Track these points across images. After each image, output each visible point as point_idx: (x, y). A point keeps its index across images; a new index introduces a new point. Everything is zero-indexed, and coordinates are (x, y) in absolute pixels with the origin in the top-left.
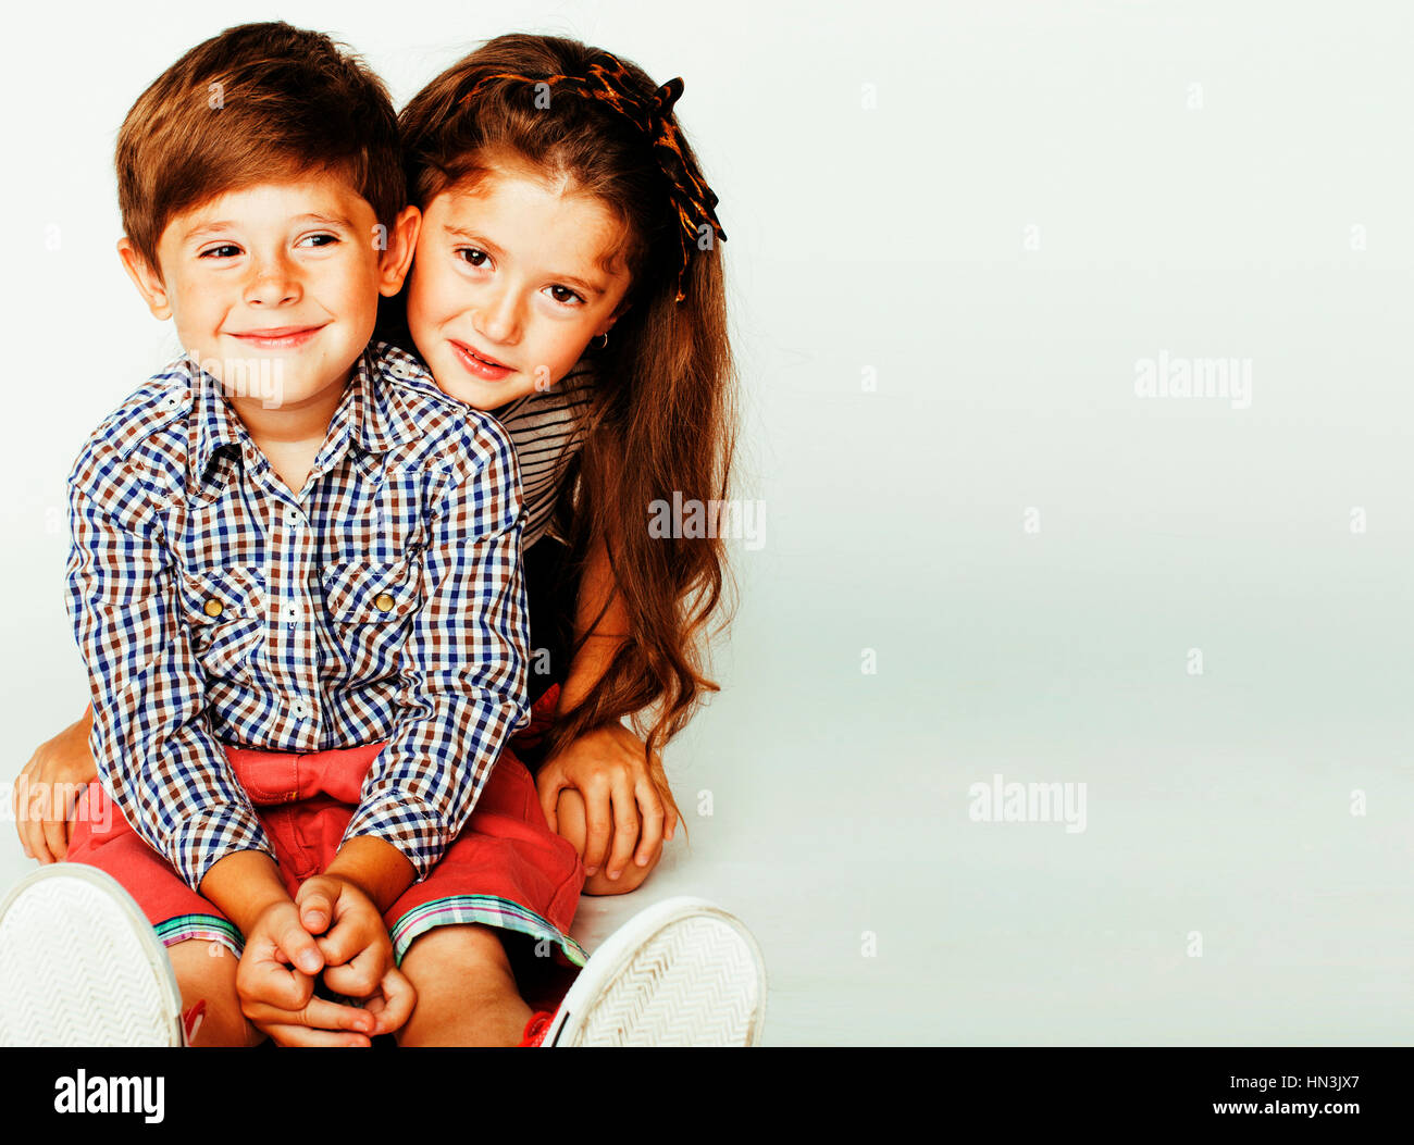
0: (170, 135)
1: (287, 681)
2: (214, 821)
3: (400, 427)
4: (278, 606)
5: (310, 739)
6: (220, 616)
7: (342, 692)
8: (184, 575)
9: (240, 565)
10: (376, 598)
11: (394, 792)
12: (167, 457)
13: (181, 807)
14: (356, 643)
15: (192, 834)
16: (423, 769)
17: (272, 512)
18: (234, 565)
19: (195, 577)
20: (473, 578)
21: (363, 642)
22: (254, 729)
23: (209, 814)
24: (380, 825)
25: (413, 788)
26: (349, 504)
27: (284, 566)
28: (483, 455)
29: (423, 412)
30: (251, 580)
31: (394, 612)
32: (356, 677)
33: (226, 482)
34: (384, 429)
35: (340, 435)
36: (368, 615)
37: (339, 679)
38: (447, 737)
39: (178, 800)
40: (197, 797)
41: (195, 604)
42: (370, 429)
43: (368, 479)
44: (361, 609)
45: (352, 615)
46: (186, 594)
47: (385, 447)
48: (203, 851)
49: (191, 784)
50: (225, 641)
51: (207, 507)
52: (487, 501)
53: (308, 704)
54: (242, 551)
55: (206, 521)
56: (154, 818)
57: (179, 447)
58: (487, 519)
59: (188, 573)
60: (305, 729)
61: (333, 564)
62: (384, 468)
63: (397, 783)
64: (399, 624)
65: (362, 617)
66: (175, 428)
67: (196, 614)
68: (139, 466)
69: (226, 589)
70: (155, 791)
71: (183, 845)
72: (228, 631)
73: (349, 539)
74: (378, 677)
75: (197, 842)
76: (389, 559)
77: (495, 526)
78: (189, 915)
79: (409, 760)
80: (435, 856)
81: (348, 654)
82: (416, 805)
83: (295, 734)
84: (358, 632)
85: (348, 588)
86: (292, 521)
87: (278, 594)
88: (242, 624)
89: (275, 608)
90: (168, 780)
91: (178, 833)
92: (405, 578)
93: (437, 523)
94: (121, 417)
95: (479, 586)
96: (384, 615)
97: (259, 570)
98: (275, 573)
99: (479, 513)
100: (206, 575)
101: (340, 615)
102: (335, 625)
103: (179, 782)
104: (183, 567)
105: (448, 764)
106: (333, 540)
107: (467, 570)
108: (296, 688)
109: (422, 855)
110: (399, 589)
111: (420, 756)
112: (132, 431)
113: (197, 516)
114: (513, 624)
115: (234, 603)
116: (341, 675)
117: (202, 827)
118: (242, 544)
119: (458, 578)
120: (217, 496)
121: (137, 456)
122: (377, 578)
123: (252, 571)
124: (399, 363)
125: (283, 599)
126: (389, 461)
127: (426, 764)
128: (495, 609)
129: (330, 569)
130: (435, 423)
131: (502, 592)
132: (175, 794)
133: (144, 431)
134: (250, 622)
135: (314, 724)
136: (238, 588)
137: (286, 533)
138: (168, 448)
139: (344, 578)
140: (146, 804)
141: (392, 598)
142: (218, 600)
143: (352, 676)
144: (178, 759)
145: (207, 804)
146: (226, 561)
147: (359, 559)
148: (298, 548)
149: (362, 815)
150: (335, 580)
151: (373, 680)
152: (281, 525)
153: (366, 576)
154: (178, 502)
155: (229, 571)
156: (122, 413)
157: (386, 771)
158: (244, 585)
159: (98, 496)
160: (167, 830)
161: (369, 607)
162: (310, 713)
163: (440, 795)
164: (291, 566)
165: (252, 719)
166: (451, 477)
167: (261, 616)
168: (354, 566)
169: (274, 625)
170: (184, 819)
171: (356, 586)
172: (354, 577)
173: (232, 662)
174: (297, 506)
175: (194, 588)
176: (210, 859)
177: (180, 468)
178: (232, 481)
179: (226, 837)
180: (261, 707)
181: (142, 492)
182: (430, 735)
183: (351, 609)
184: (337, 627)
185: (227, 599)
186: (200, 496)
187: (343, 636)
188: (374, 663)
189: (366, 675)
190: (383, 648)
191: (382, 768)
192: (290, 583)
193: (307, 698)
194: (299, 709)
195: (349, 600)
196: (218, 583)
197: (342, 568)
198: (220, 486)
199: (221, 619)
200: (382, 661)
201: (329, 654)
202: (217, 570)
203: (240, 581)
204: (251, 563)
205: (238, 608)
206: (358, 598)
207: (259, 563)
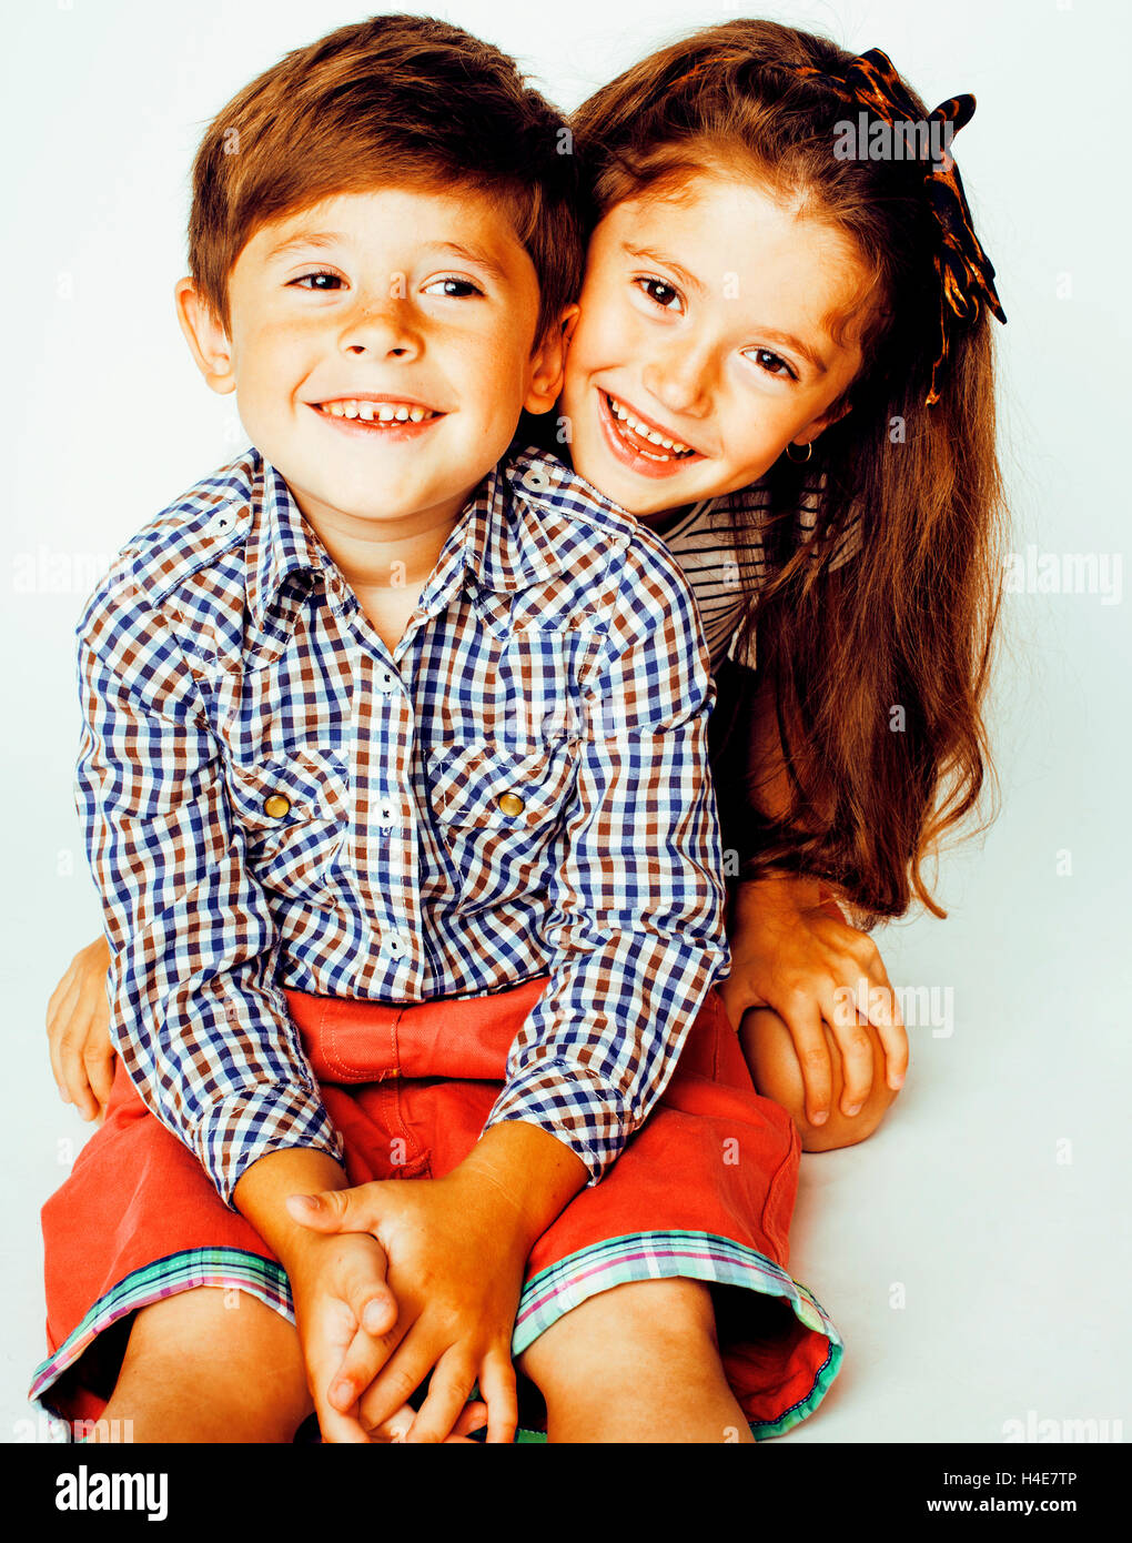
1: (379, 906)
2: (254, 1106)
3: (535, 558)
4: (366, 803)
5: (410, 988)
6: (287, 816)
7: (453, 921)
8: (234, 767)
9: (310, 748)
10: (501, 796)
11: (559, 1063)
12: (219, 605)
13: (211, 1086)
14: (469, 852)
15: (223, 1124)
16: (597, 1031)
17: (357, 673)
18: (301, 747)
19: (249, 769)
20: (654, 783)
21: (478, 849)
22: (337, 972)
23: (248, 1096)
24: (537, 1107)
25: (584, 1057)
26: (464, 664)
27: (375, 748)
28: (654, 608)
29: (569, 546)
30: (325, 766)
31: (523, 819)
32: (468, 900)
33: (292, 632)
34: (514, 562)
35: (453, 563)
36: (488, 818)
37: (444, 902)
38: (627, 990)
39: (208, 1077)
40: (232, 1073)
41: (251, 804)
42: (496, 559)
43: (491, 631)
44: (478, 809)
45: (464, 816)
46: (238, 791)
47: (514, 585)
48: (236, 1148)
49: (225, 1053)
50: (296, 851)
51: (267, 668)
52: (664, 675)
53: (405, 939)
54: (312, 728)
55: (266, 687)
56: (178, 1101)
57: (233, 589)
58: (666, 699)
59: (239, 764)
60: (403, 973)
61: (445, 745)
62: (512, 618)
63: (562, 1050)
64: (531, 833)
65: (479, 819)
66: (229, 561)
67: (254, 817)
68: (176, 616)
69: (292, 779)
70: (177, 1063)
71: (211, 1139)
72: (299, 837)
73: (467, 714)
74: (501, 898)
75: (229, 1135)
76: (521, 748)
77: (677, 706)
78: (203, 1250)
79: (577, 1019)
80: (614, 1152)
81: (458, 868)
82: (588, 1081)
83: (389, 979)
84: (472, 837)
85: (462, 780)
86: (387, 687)
87: (366, 786)
88: (317, 828)
89: (362, 806)
90: (194, 1049)
91: (207, 1120)
92: (542, 777)
93: (596, 706)
94: (153, 545)
95: (664, 794)
96: (509, 821)
97: (335, 752)
98: (363, 758)
99: (653, 691)
100: (264, 765)
101: (447, 815)
102: (441, 828)
103: (210, 1052)
104: (232, 756)
105: (631, 1025)
106: (446, 715)
107: (645, 773)
108: (391, 917)
109: (595, 1150)
110: (532, 790)
111: (592, 1014)
112: (168, 567)
113: (256, 680)
114: (702, 840)
115: (305, 798)
116: (448, 896)
117: (237, 1114)
118: (312, 720)
119: (633, 785)
120: (280, 653)
121: (174, 602)
122: (504, 771)
123: (326, 754)
124: (537, 467)
125: (373, 794)
126: (519, 611)
127: (601, 1024)
128: (685, 826)
129: (440, 751)
130: (585, 562)
131: (694, 803)
132: (204, 1068)
133: (184, 567)
134: (329, 824)
135: (414, 966)
136: (308, 779)
137: (377, 702)
138: (218, 592)
139: (459, 765)
140: (167, 1082)
141: (522, 800)
142: (283, 796)
143: (462, 899)
144: (209, 1021)
145: (247, 1083)
146: (289, 743)
147: (480, 743)
148: (394, 726)
149: (514, 1093)
150: (445, 767)
151: (494, 902)
152: (370, 691)
153: (489, 766)
154: (234, 668)
155: (295, 756)
156: (154, 537)
157: (546, 1035)
158: (316, 773)
159: (114, 659)
160: (192, 1117)
161: (490, 807)
162: (408, 951)
163: (620, 1069)
164: (385, 749)
165: (335, 958)
166: (608, 638)
167: (342, 817)
168: (476, 748)
169: (361, 830)
170: (214, 1103)
171: (475, 778)
172: (473, 765)
173: (306, 881)
174: (391, 668)
175: (249, 783)
176: (243, 1160)
177: (236, 620)
178: (299, 629)
179: (268, 1129)
180: (348, 940)
181: (177, 654)
182: (603, 986)
183: (463, 808)
184: (444, 831)
185: (294, 794)
186: (257, 653)
187: (452, 841)
188: (494, 880)
189: (482, 896)
190: (506, 860)
191: (540, 1030)
192: (384, 773)
193: (404, 930)
194: (394, 946)
195: (462, 796)
196: (281, 773)
197: (457, 752)
198: (284, 637)
199: (289, 820)
200: (505, 876)
201: (434, 870)
202: (278, 756)
203: (311, 769)
204: (324, 744)
205: (310, 804)
206: (476, 794)
207: (335, 742)
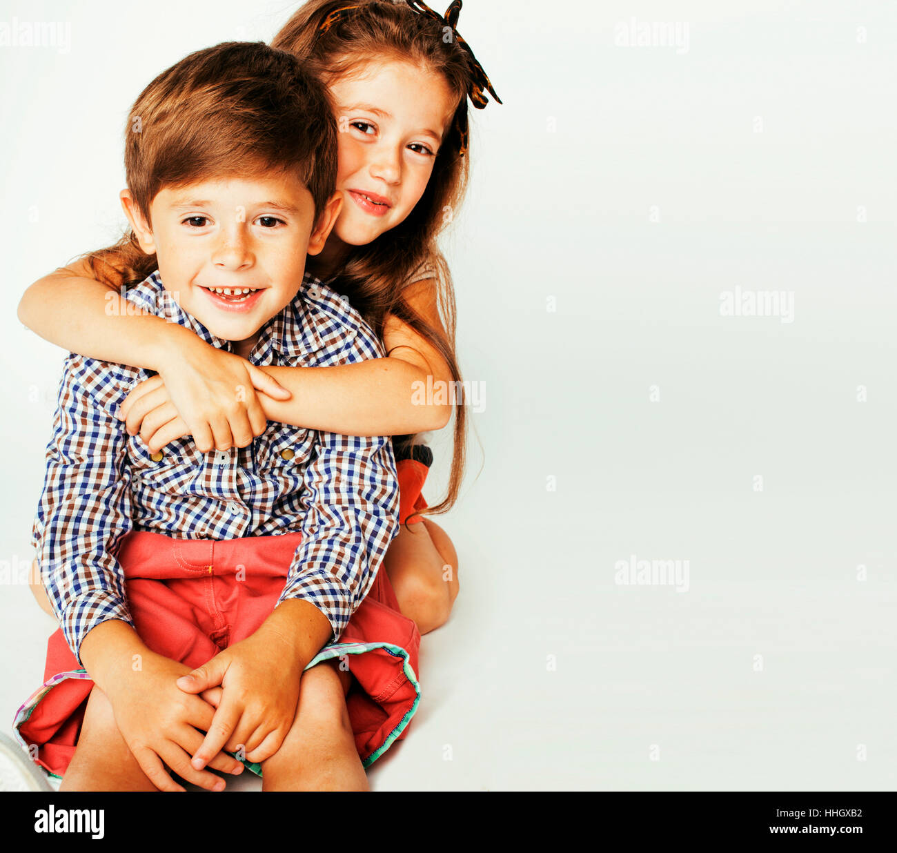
0: (170, 127)
3: (311, 339)
6: (161, 462)
10: (283, 451)
11: (322, 572)
16: (340, 558)
22: (198, 518)
31: (293, 461)
34: (298, 337)
36: (276, 462)
41: (144, 453)
42: (289, 338)
46: (138, 447)
47: (299, 352)
63: (323, 565)
67: (144, 461)
79: (329, 550)
82: (336, 584)
88: (180, 469)
89: (212, 454)
92: (304, 440)
96: (285, 462)
109: (338, 621)
110: (299, 446)
115: (172, 453)
122: (285, 438)
127: (342, 555)
130: (334, 341)
134: (187, 466)
141: (293, 451)
153: (278, 436)
161: (276, 456)
167: (195, 463)
169: (210, 466)
171: (271, 442)
172: (270, 436)
183: (268, 459)
185: (167, 450)
205: (175, 457)
